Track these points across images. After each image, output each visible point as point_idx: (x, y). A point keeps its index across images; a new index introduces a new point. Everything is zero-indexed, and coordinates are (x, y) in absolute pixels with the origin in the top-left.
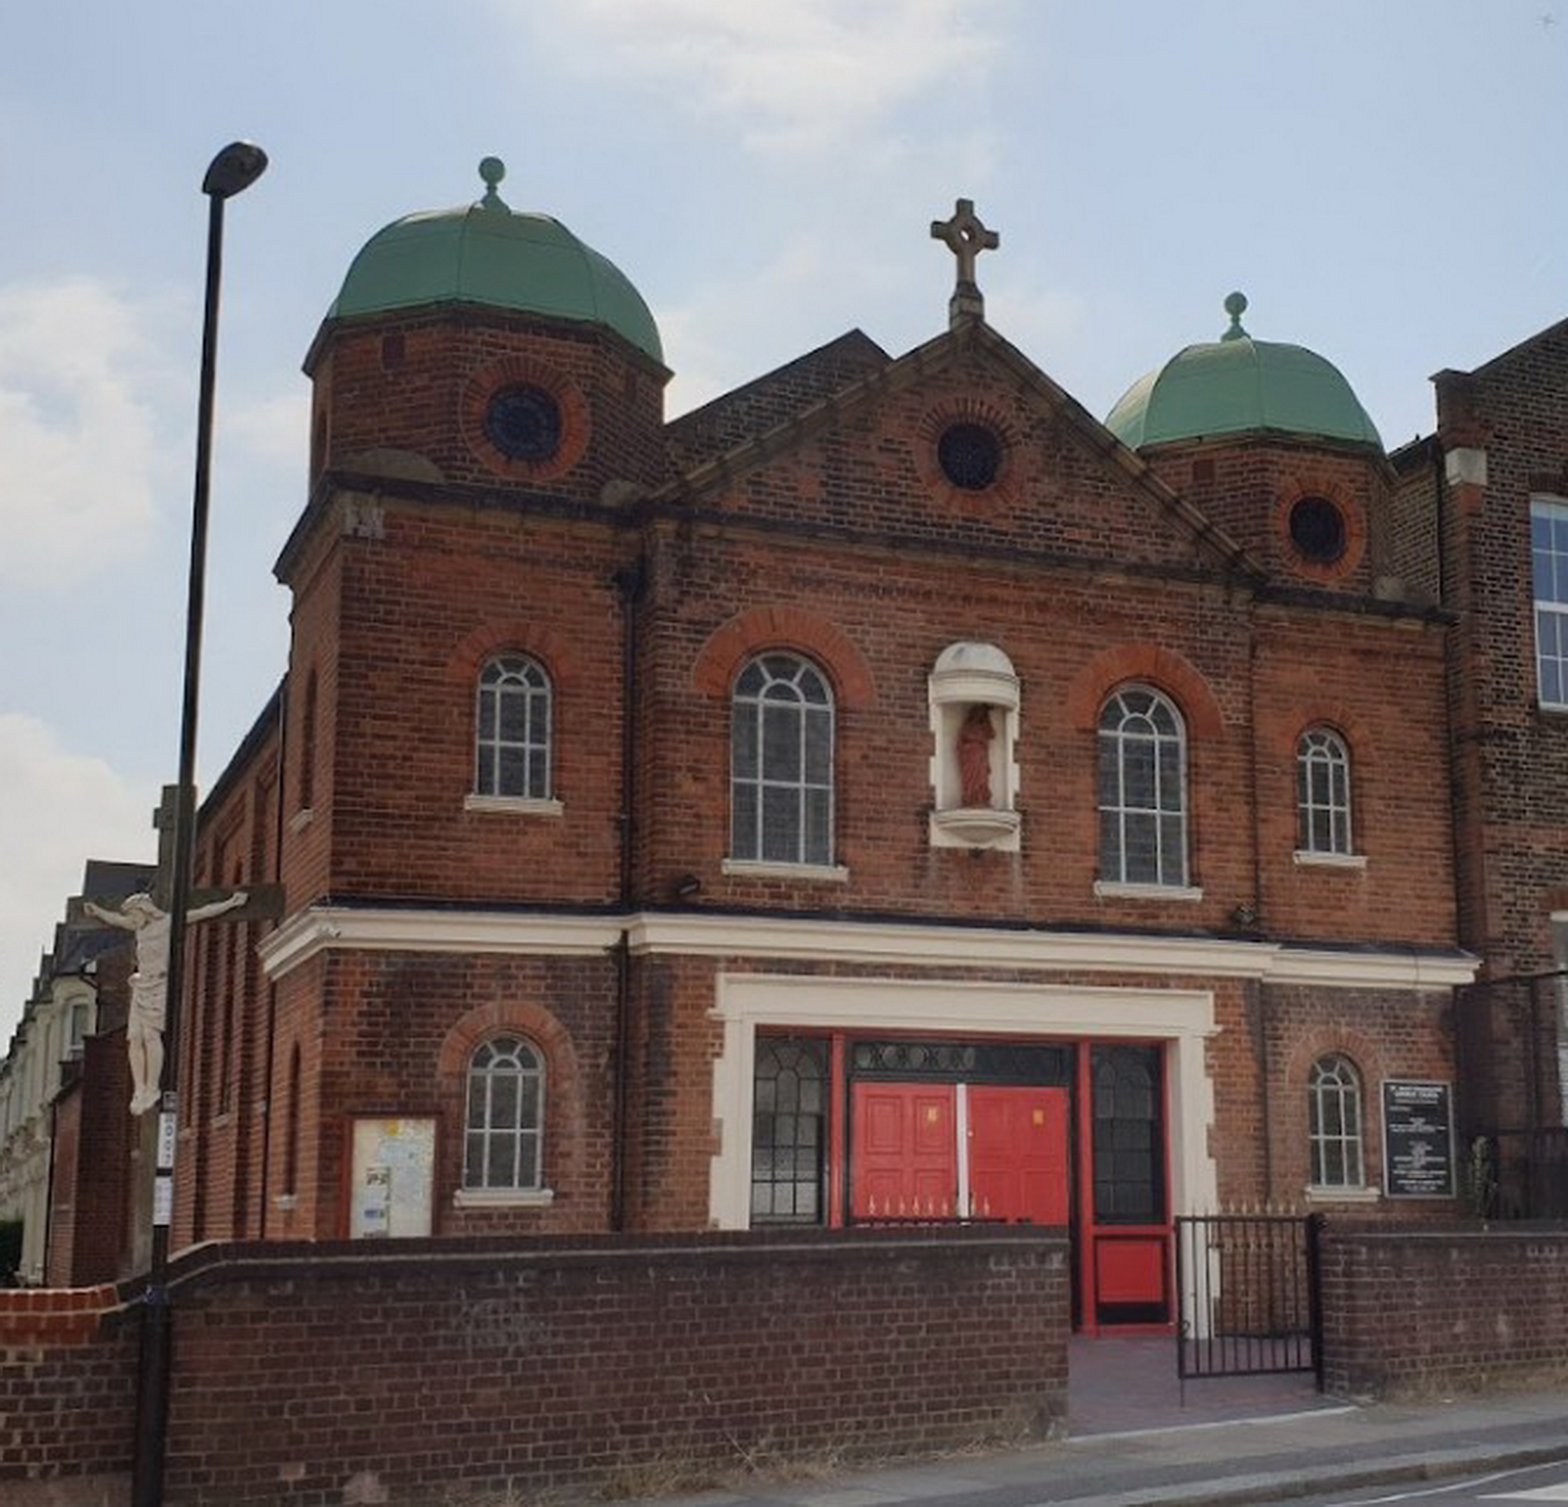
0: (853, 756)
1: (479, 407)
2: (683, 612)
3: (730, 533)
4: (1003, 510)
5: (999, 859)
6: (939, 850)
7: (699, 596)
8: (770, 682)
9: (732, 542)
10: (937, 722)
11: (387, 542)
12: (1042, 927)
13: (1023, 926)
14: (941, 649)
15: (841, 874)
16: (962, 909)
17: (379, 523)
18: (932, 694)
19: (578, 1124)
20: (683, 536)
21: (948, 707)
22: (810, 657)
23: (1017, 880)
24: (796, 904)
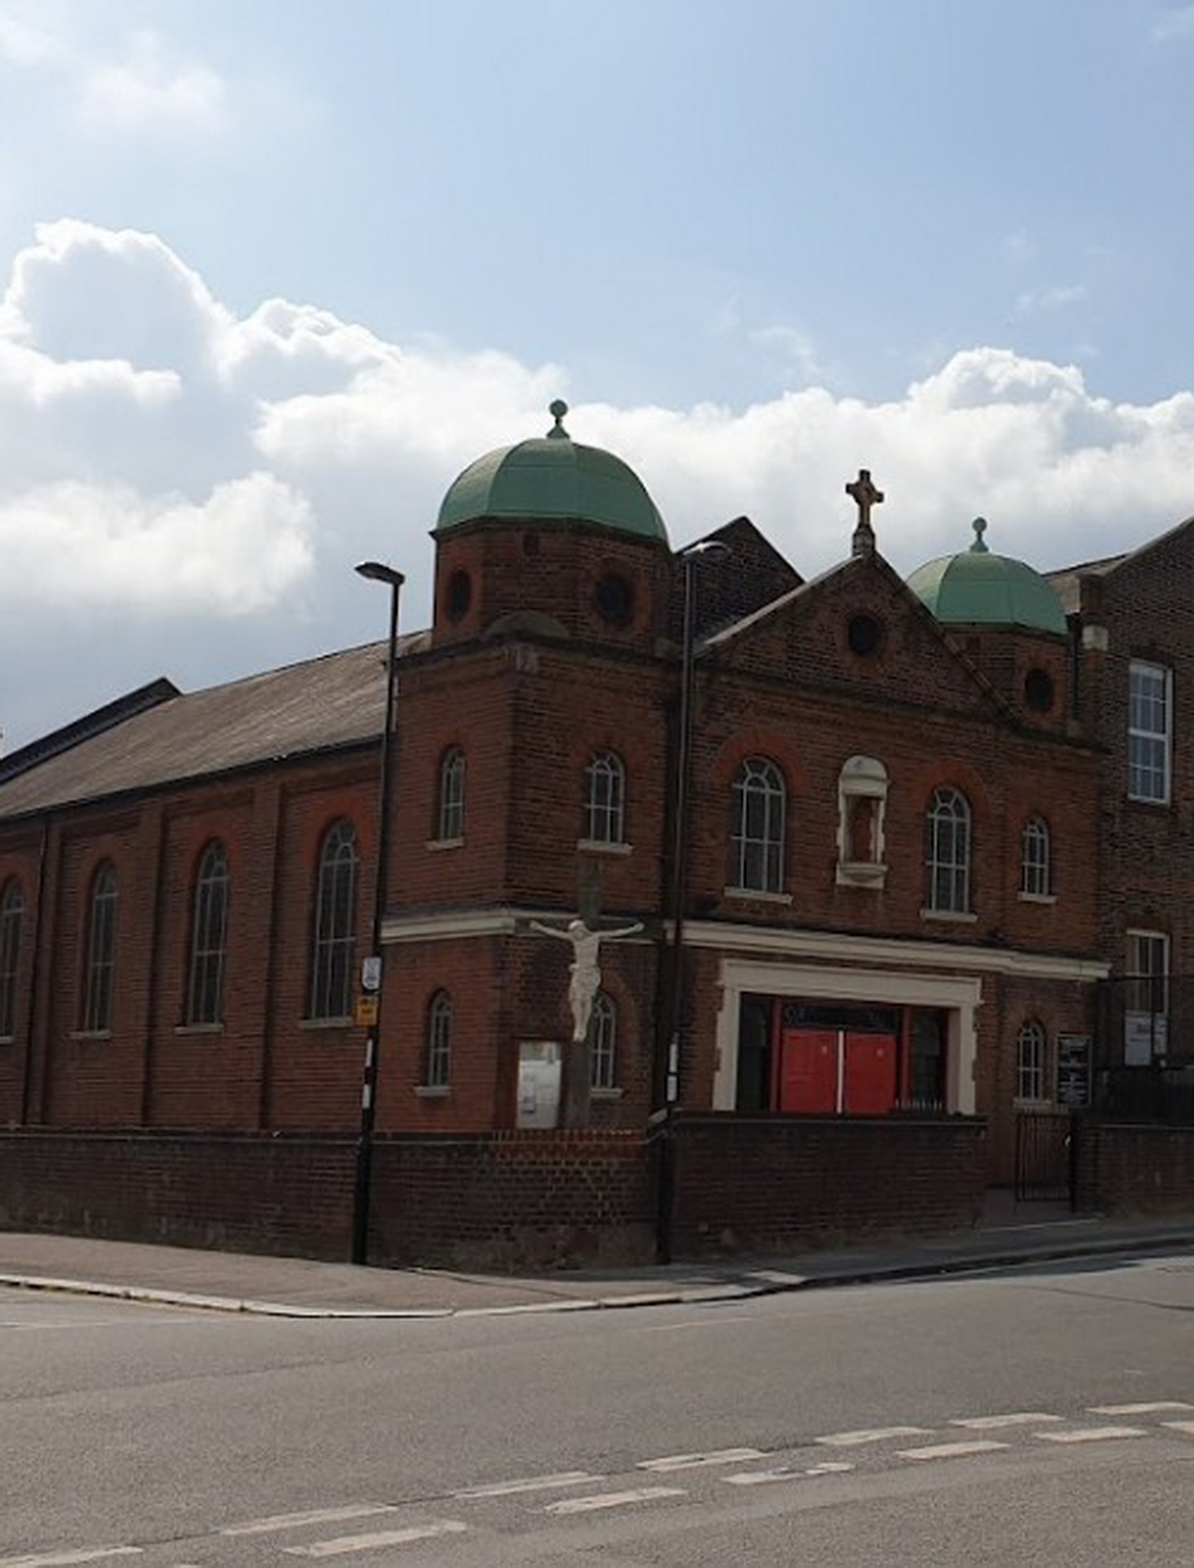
0: (796, 824)
1: (590, 590)
2: (707, 731)
3: (738, 681)
4: (882, 671)
5: (872, 891)
6: (840, 886)
7: (717, 720)
8: (750, 776)
9: (736, 687)
10: (842, 805)
11: (540, 675)
12: (897, 937)
13: (887, 936)
14: (845, 760)
15: (787, 899)
16: (851, 924)
17: (535, 663)
18: (841, 789)
19: (635, 1048)
20: (709, 681)
21: (848, 797)
22: (773, 760)
23: (880, 908)
24: (763, 917)
